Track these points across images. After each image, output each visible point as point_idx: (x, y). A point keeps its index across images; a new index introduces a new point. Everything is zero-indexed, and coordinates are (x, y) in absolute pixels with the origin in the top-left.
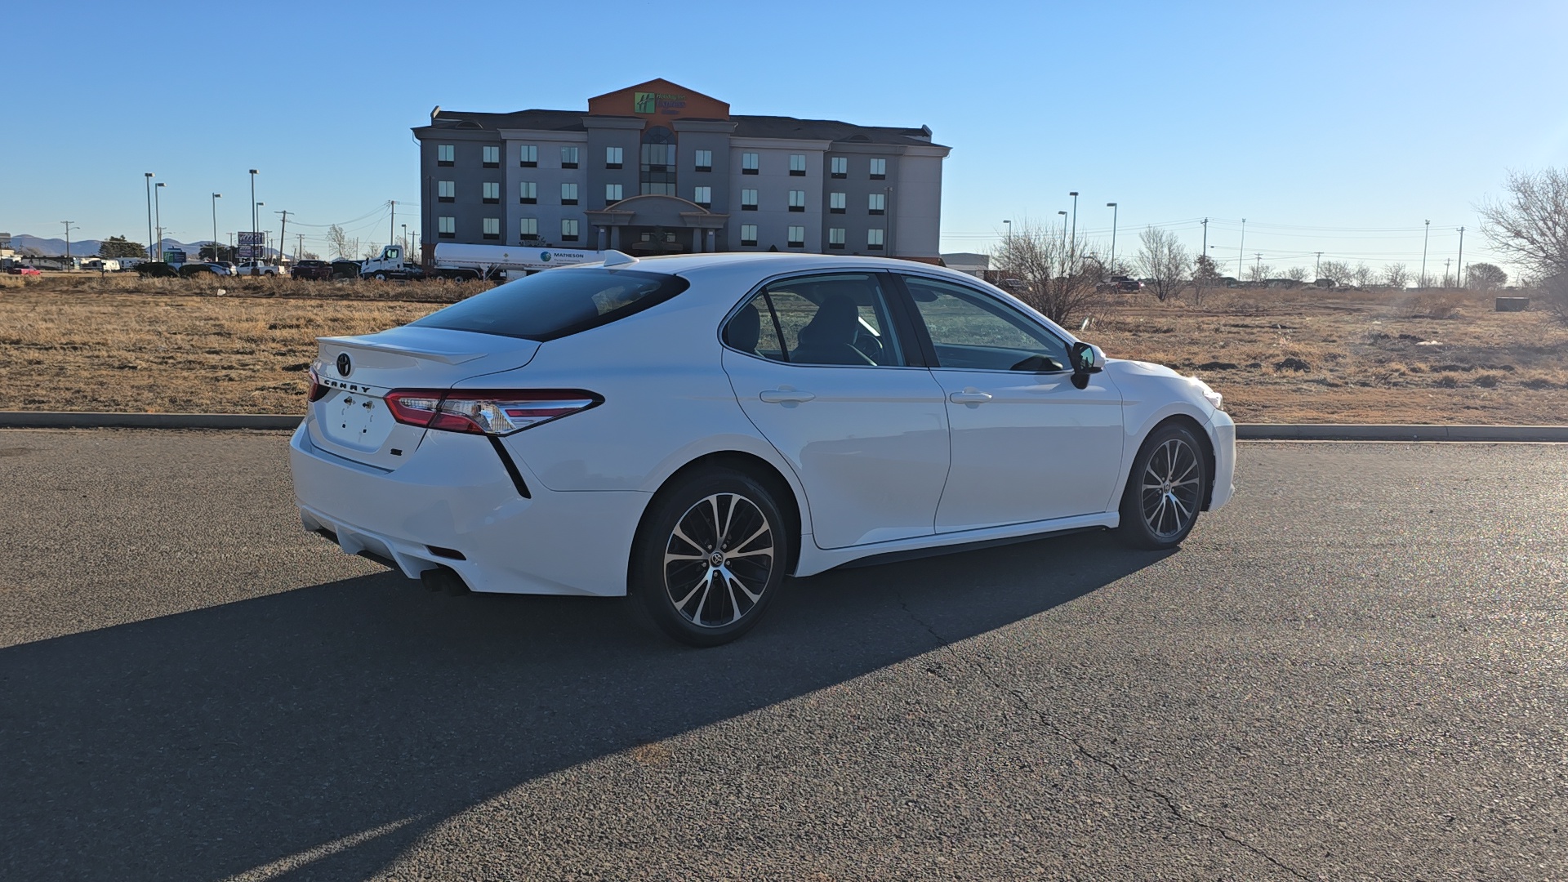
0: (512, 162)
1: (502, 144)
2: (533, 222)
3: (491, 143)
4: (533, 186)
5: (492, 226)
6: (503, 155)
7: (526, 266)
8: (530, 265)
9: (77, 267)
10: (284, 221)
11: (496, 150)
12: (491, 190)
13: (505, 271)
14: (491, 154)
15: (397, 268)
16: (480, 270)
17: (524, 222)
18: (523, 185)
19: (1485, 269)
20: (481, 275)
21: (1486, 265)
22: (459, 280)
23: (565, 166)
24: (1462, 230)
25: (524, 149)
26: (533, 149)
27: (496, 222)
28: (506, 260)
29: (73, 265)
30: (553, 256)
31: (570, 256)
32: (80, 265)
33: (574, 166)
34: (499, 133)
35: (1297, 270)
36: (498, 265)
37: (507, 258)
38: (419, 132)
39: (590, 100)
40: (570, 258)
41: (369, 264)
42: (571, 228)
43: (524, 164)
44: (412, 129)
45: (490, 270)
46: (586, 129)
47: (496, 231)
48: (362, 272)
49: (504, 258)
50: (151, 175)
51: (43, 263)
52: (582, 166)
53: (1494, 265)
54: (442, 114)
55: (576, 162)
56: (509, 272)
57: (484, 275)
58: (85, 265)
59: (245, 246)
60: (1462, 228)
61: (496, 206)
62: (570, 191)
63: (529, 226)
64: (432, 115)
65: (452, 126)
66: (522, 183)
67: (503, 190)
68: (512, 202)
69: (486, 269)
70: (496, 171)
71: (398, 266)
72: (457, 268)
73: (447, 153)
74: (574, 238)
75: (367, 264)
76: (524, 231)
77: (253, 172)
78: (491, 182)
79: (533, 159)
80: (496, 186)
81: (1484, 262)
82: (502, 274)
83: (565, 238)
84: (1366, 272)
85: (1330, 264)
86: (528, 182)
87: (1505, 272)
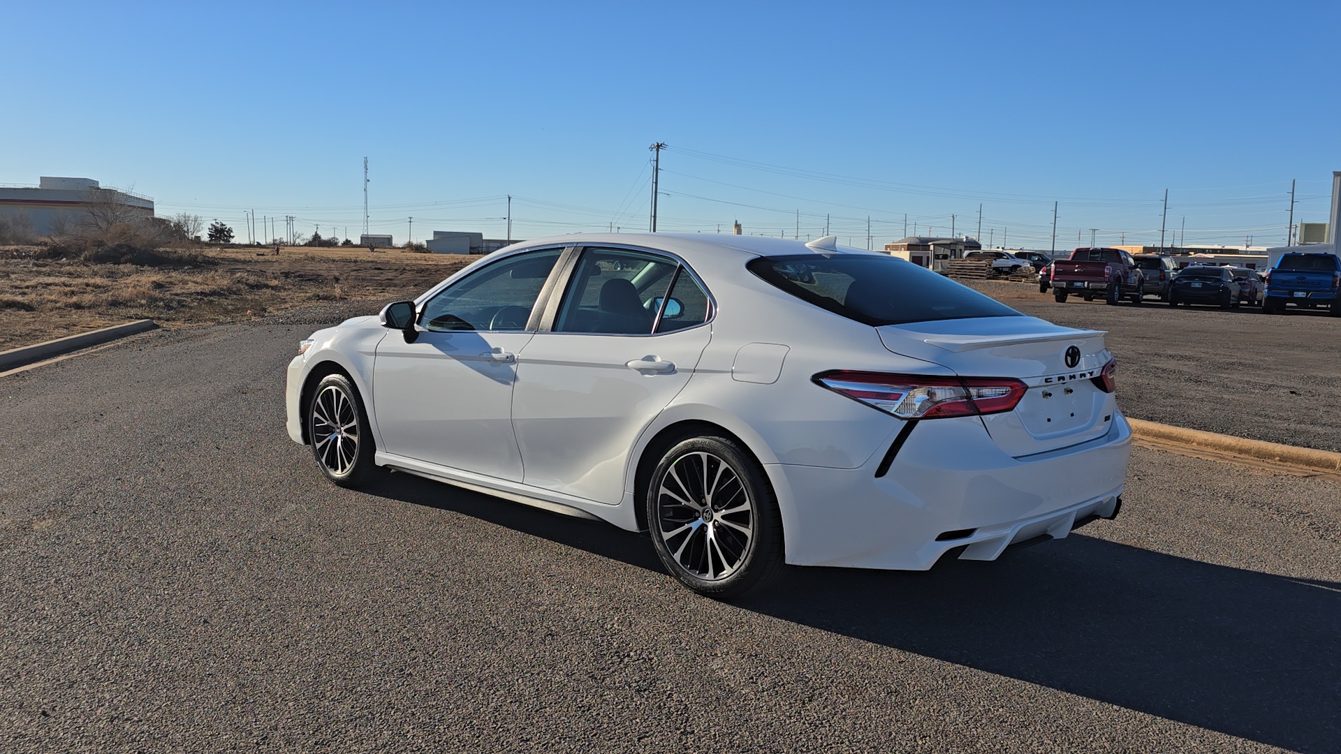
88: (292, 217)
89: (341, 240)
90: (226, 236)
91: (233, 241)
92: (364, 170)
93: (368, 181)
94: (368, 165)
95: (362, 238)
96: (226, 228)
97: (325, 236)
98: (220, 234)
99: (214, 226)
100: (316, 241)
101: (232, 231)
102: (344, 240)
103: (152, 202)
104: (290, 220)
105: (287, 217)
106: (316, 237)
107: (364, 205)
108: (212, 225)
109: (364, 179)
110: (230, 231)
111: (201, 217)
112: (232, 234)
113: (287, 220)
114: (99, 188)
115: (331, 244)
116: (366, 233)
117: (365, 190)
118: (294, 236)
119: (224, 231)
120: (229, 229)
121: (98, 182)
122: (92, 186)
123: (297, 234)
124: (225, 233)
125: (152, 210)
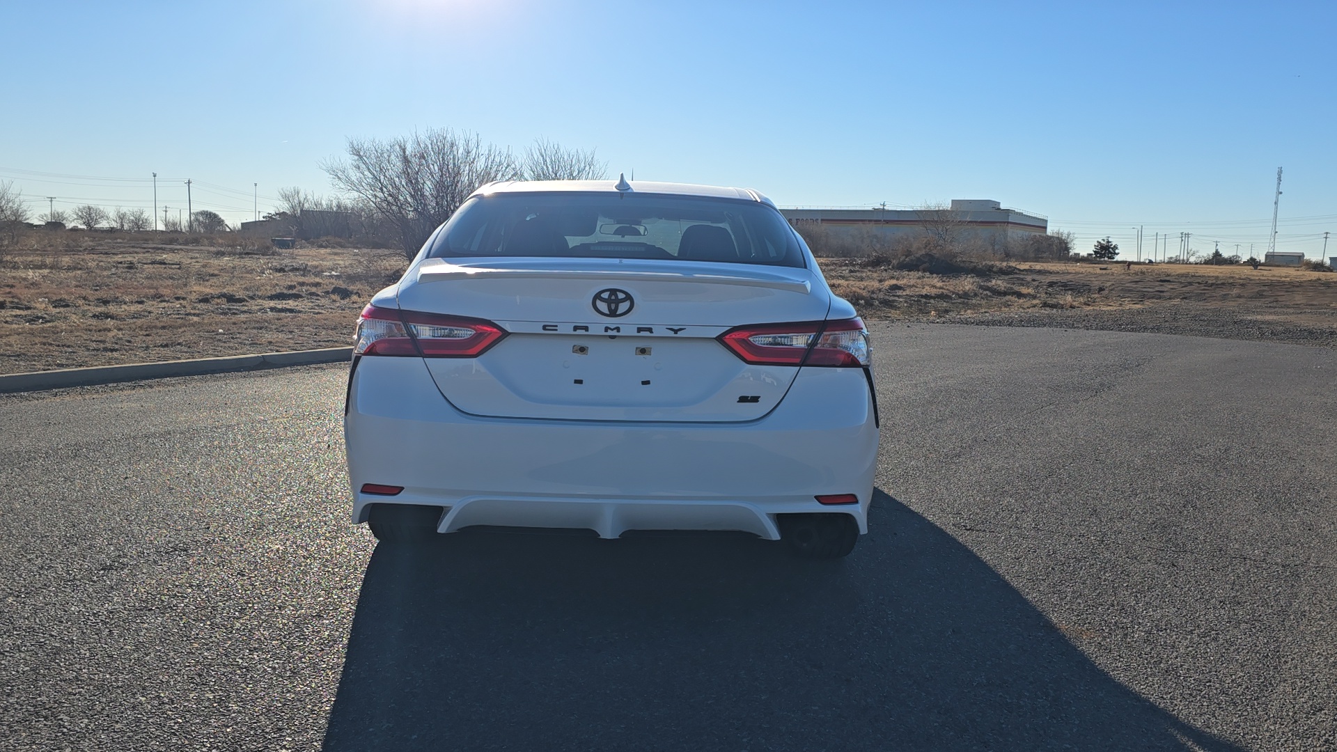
19: (207, 215)
21: (207, 212)
24: (189, 182)
35: (58, 213)
53: (214, 212)
60: (189, 181)
81: (206, 209)
84: (124, 216)
85: (89, 208)
87: (223, 218)
88: (1188, 234)
89: (1245, 258)
90: (1111, 253)
91: (1117, 258)
92: (1276, 182)
93: (1281, 193)
94: (1282, 175)
95: (1266, 255)
96: (1111, 245)
97: (1226, 254)
98: (1105, 251)
99: (1100, 243)
100: (1217, 259)
101: (1117, 248)
102: (1248, 258)
103: (1046, 221)
104: (1185, 236)
105: (1182, 233)
106: (1217, 254)
107: (1272, 216)
108: (1098, 242)
109: (1275, 190)
110: (1115, 247)
111: (1074, 234)
112: (1117, 251)
113: (1182, 237)
114: (999, 209)
115: (1232, 261)
116: (1271, 251)
117: (1276, 203)
118: (1188, 253)
119: (1109, 248)
120: (1114, 246)
121: (999, 203)
122: (994, 206)
123: (1192, 252)
124: (1111, 250)
125: (1046, 228)
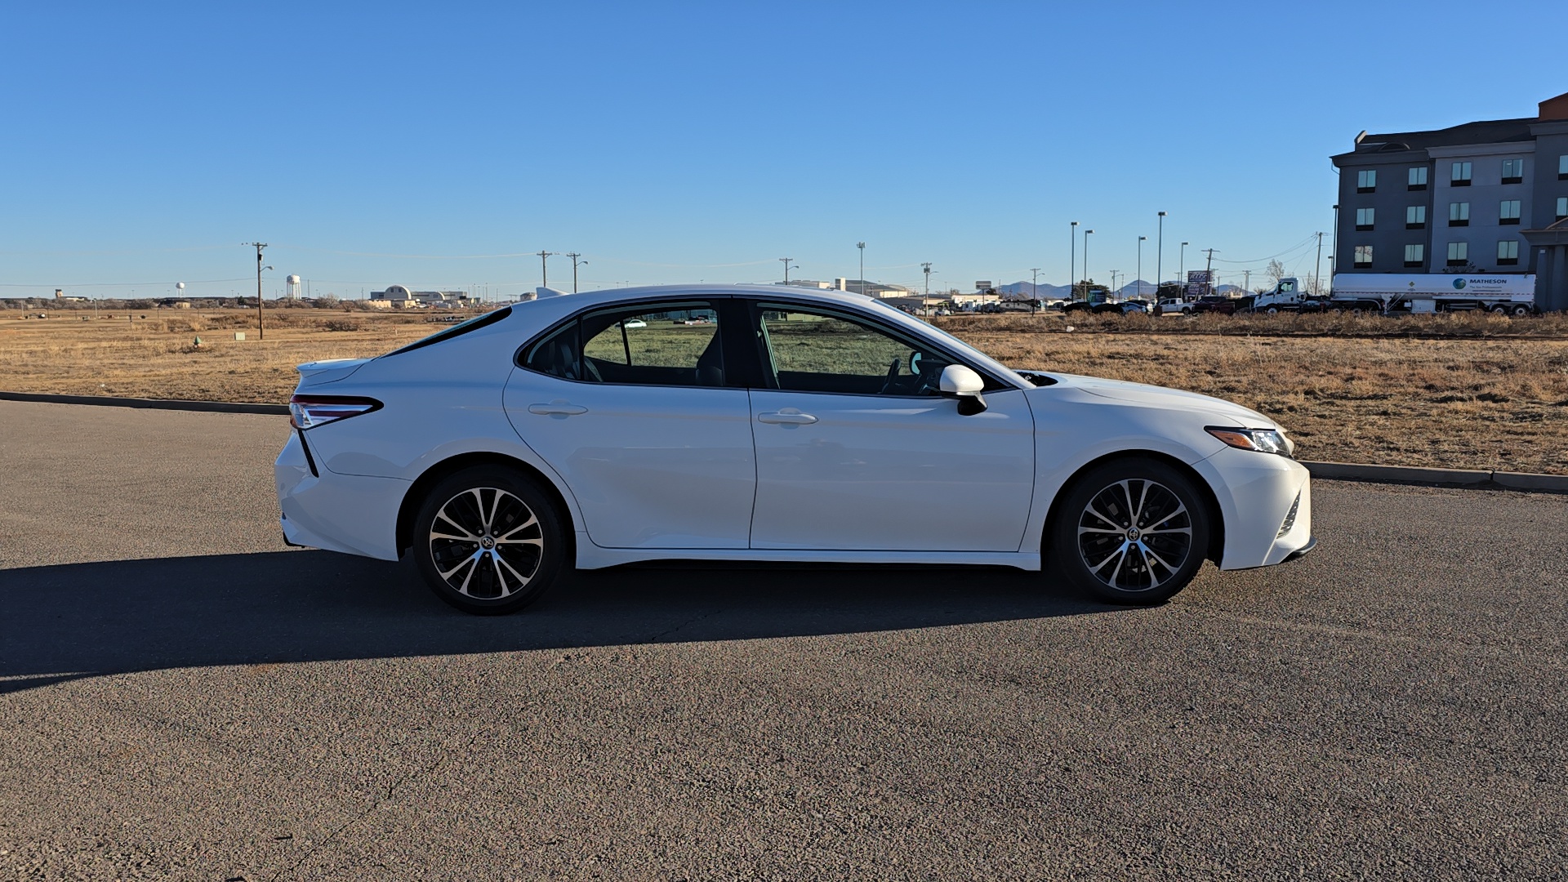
0: (1442, 182)
1: (1431, 163)
2: (1463, 246)
3: (1417, 164)
4: (1465, 207)
5: (1414, 253)
6: (1431, 176)
7: (1435, 295)
8: (1440, 294)
9: (1043, 308)
10: (1210, 259)
11: (1424, 171)
12: (1416, 215)
13: (1411, 301)
14: (1418, 176)
15: (1290, 302)
16: (1382, 301)
17: (1452, 247)
18: (1454, 207)
20: (1382, 305)
22: (1356, 312)
23: (1505, 181)
25: (1456, 167)
26: (1467, 166)
27: (1420, 248)
28: (1412, 290)
29: (1040, 307)
30: (1468, 283)
31: (1490, 282)
32: (1046, 306)
33: (1518, 180)
34: (1428, 153)
36: (1402, 295)
37: (1414, 287)
38: (1338, 160)
39: (1540, 105)
40: (1490, 285)
41: (1262, 298)
42: (1508, 250)
43: (1455, 184)
44: (1331, 157)
45: (1393, 300)
46: (1534, 138)
47: (1419, 257)
48: (1255, 306)
49: (1410, 287)
50: (1076, 224)
51: (1017, 306)
52: (1528, 181)
54: (1368, 138)
55: (1520, 175)
56: (1415, 302)
57: (1385, 306)
58: (1050, 306)
59: (1194, 284)
61: (1420, 231)
62: (1510, 209)
63: (1458, 251)
64: (1356, 140)
65: (1374, 150)
66: (1452, 205)
67: (1429, 214)
68: (1439, 225)
69: (1387, 299)
70: (1423, 194)
71: (1292, 299)
72: (1356, 299)
73: (1367, 179)
74: (1513, 262)
75: (1260, 298)
76: (1452, 257)
77: (1161, 214)
78: (1416, 206)
79: (1467, 177)
80: (1422, 210)
82: (1407, 305)
83: (1501, 262)
86: (1460, 203)
